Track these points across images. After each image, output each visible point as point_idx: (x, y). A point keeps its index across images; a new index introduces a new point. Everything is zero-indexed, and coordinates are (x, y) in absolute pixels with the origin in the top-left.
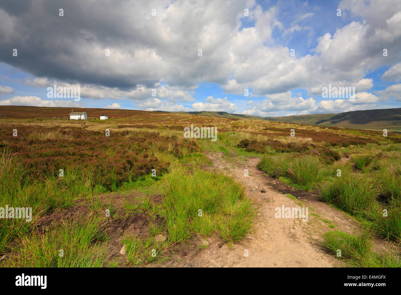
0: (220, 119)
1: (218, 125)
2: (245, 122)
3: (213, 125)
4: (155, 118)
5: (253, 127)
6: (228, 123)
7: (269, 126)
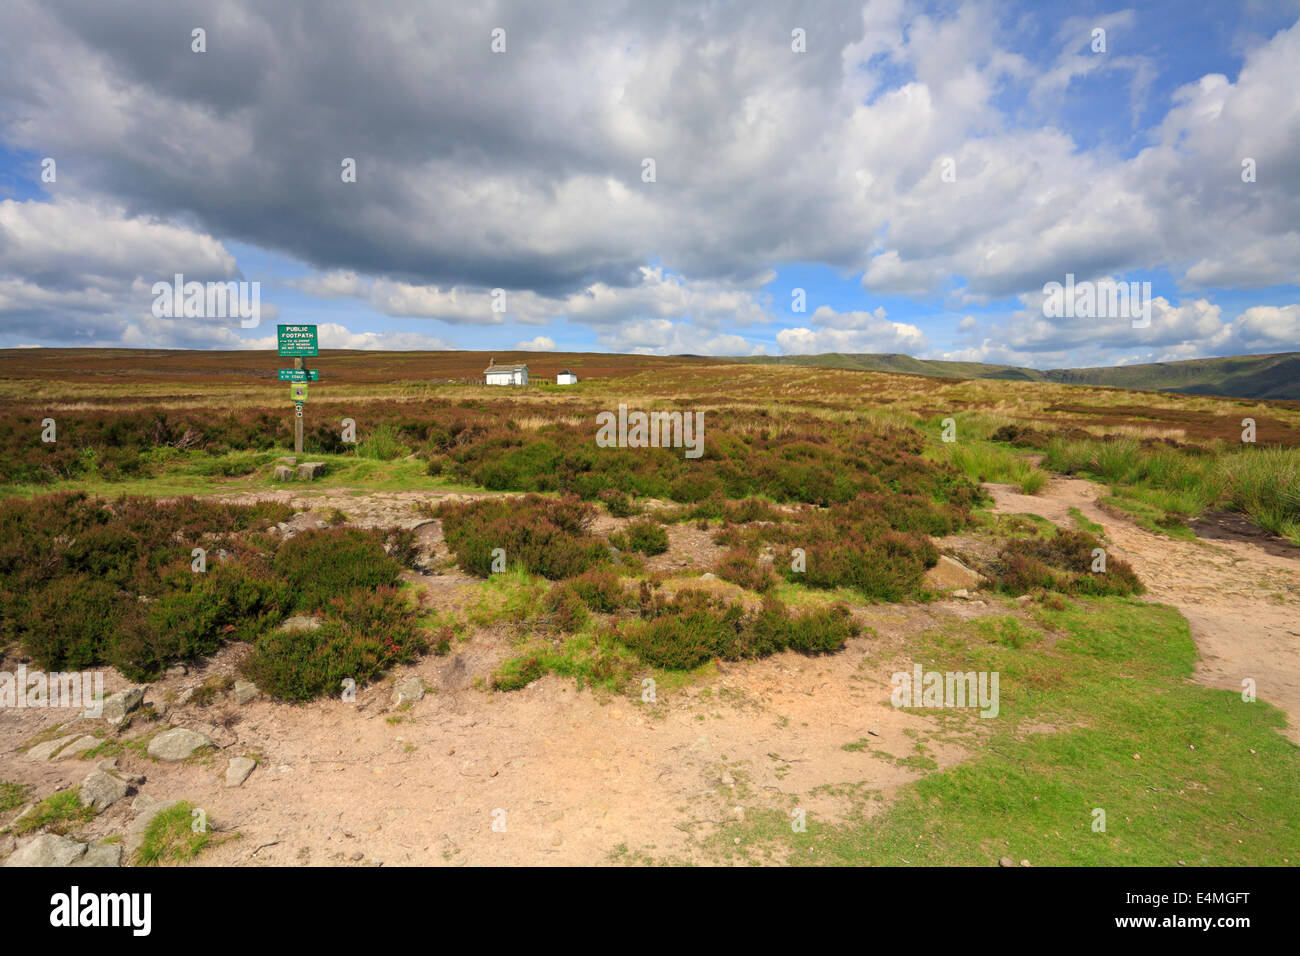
0: (903, 381)
1: (905, 397)
2: (985, 387)
3: (889, 397)
4: (709, 380)
5: (1012, 404)
6: (933, 393)
7: (1060, 399)
